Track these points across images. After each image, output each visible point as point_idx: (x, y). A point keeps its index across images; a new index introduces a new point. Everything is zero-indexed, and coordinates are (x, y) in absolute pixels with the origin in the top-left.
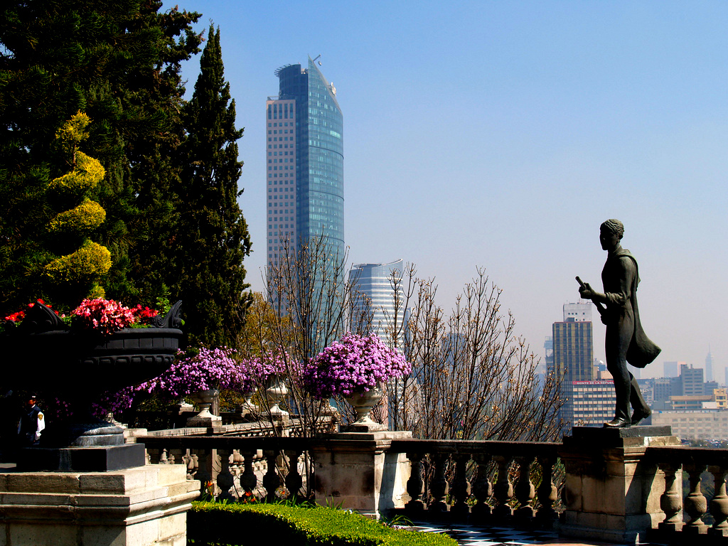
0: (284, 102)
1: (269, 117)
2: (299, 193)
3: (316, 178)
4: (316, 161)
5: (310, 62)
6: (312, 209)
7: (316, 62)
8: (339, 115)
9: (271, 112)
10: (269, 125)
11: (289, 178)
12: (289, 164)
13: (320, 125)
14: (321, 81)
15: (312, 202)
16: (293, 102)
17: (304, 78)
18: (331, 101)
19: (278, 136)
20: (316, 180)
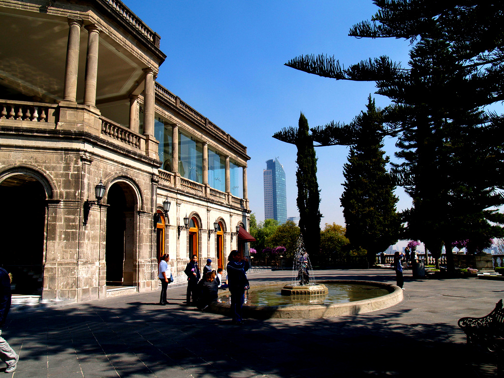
0: (268, 170)
1: (264, 175)
2: (273, 197)
3: (278, 192)
4: (278, 187)
5: (276, 159)
6: (278, 201)
7: (278, 159)
8: (284, 173)
9: (264, 173)
10: (264, 177)
11: (270, 192)
12: (270, 188)
13: (279, 176)
14: (279, 164)
15: (277, 199)
16: (271, 170)
17: (274, 163)
18: (282, 170)
19: (267, 180)
20: (279, 193)
